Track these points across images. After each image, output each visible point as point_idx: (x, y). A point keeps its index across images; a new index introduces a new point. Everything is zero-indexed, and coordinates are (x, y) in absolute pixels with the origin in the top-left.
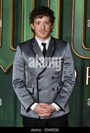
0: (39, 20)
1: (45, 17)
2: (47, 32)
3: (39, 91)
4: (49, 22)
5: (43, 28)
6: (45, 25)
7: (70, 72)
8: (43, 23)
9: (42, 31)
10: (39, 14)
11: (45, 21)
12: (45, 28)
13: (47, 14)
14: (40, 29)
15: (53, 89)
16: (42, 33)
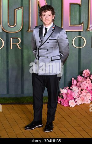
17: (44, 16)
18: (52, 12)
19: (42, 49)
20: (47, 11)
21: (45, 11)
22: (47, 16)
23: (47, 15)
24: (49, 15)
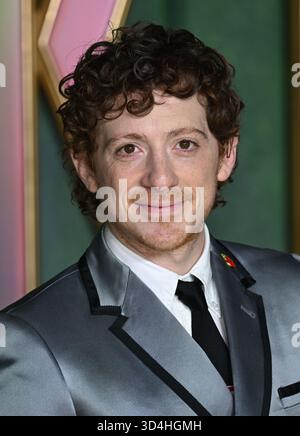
17: (129, 148)
18: (211, 107)
20: (157, 95)
21: (136, 96)
22: (159, 156)
23: (158, 144)
24: (184, 144)
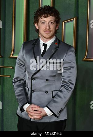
0: (44, 19)
1: (50, 16)
2: (52, 32)
3: (32, 91)
4: (54, 22)
5: (48, 28)
6: (50, 25)
7: (69, 77)
8: (48, 22)
9: (47, 30)
10: (45, 13)
11: (50, 21)
12: (50, 28)
13: (53, 14)
14: (44, 29)
15: (47, 92)
16: (46, 33)
19: (37, 78)
